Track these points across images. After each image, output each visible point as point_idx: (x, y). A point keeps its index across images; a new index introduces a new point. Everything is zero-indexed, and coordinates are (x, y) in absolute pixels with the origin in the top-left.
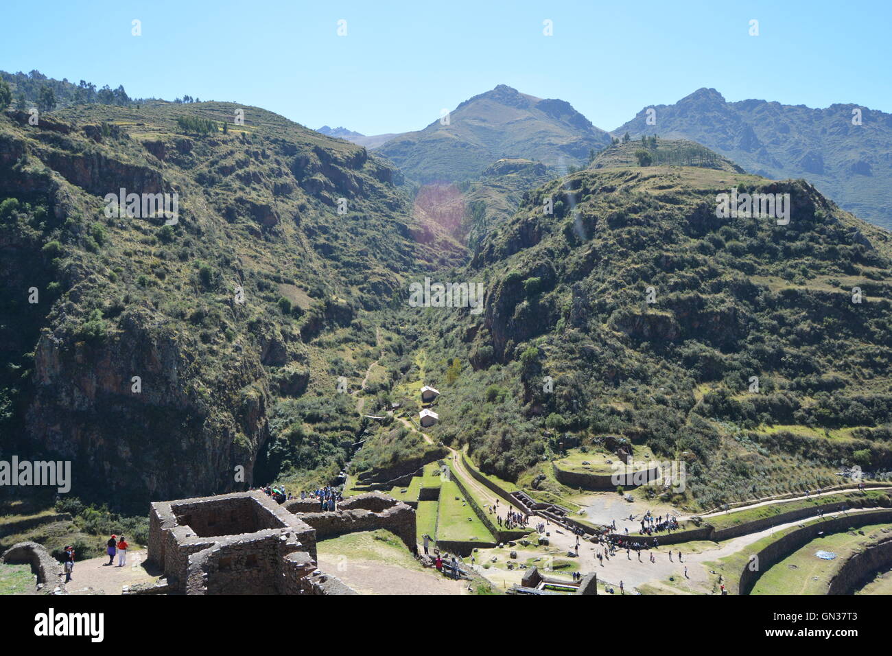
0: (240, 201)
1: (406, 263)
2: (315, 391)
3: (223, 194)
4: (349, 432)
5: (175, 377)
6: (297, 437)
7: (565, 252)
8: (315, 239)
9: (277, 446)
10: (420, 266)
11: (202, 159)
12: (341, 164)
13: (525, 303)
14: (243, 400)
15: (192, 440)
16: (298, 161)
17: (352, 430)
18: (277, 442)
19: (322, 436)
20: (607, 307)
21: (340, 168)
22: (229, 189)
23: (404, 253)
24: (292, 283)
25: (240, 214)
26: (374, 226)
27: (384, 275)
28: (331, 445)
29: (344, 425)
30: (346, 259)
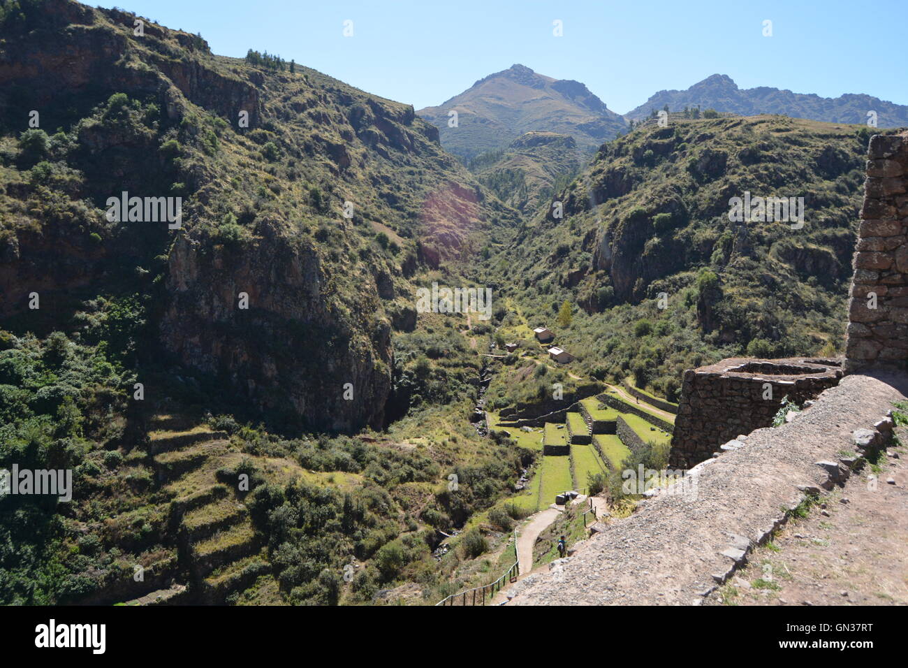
0: (316, 137)
1: (462, 220)
2: (425, 328)
3: (299, 130)
4: (473, 369)
5: (317, 292)
6: (422, 371)
7: (693, 189)
8: (379, 188)
9: (404, 379)
10: (475, 224)
11: (274, 93)
12: (393, 119)
13: (656, 240)
14: (377, 325)
15: (339, 361)
16: (353, 110)
17: (476, 367)
18: (404, 375)
19: (448, 371)
20: (766, 239)
21: (393, 123)
22: (304, 126)
23: (460, 210)
24: (382, 223)
25: (317, 152)
26: (430, 182)
27: (451, 228)
28: (458, 381)
29: (466, 362)
30: (412, 210)
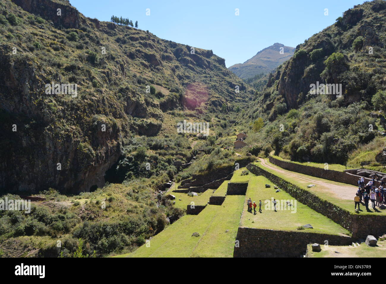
0: (139, 51)
1: (231, 97)
2: (164, 135)
3: (129, 48)
4: (182, 157)
5: (27, 91)
8: (182, 81)
9: (125, 162)
10: (239, 100)
11: (121, 33)
12: (199, 54)
13: (311, 66)
14: (94, 121)
15: (33, 139)
16: (177, 50)
17: (184, 156)
18: (126, 159)
19: (160, 157)
21: (198, 55)
22: (133, 46)
23: (231, 93)
25: (137, 57)
26: (215, 81)
27: (219, 98)
28: (167, 164)
29: (179, 152)
30: (199, 90)
